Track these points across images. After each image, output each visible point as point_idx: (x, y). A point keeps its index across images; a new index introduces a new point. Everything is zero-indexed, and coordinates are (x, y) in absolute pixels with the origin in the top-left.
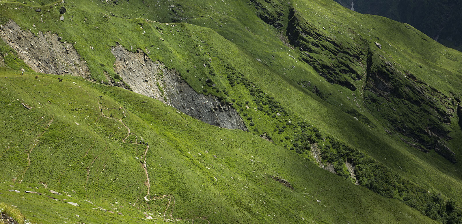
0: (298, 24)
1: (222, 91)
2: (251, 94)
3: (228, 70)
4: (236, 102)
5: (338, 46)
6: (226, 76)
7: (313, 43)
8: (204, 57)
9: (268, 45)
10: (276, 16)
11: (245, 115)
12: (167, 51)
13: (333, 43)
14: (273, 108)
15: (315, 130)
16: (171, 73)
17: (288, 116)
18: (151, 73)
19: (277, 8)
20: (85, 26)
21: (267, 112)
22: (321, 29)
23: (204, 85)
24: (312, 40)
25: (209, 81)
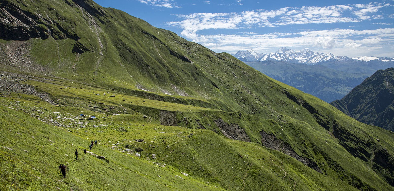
0: (338, 127)
1: (311, 156)
2: (325, 159)
3: (313, 146)
4: (318, 162)
5: (358, 139)
6: (312, 149)
7: (345, 137)
8: (301, 139)
9: (323, 136)
10: (326, 123)
11: (323, 169)
12: (285, 135)
13: (356, 137)
14: (337, 167)
15: (359, 181)
16: (287, 146)
17: (344, 171)
18: (277, 145)
19: (327, 119)
20: (249, 122)
21: (333, 168)
22: (349, 130)
23: (302, 153)
24: (345, 135)
25: (304, 151)
